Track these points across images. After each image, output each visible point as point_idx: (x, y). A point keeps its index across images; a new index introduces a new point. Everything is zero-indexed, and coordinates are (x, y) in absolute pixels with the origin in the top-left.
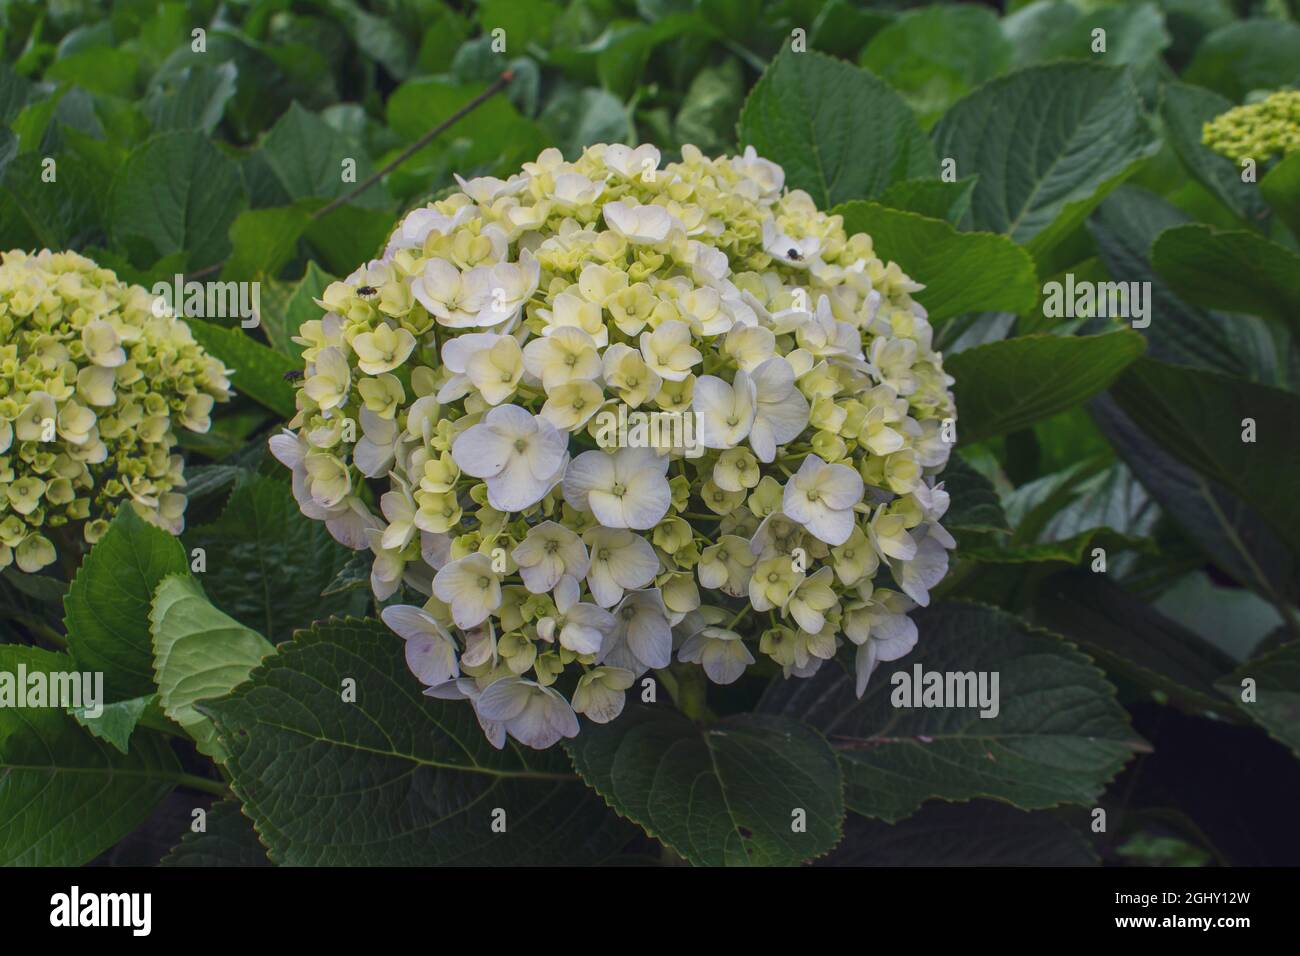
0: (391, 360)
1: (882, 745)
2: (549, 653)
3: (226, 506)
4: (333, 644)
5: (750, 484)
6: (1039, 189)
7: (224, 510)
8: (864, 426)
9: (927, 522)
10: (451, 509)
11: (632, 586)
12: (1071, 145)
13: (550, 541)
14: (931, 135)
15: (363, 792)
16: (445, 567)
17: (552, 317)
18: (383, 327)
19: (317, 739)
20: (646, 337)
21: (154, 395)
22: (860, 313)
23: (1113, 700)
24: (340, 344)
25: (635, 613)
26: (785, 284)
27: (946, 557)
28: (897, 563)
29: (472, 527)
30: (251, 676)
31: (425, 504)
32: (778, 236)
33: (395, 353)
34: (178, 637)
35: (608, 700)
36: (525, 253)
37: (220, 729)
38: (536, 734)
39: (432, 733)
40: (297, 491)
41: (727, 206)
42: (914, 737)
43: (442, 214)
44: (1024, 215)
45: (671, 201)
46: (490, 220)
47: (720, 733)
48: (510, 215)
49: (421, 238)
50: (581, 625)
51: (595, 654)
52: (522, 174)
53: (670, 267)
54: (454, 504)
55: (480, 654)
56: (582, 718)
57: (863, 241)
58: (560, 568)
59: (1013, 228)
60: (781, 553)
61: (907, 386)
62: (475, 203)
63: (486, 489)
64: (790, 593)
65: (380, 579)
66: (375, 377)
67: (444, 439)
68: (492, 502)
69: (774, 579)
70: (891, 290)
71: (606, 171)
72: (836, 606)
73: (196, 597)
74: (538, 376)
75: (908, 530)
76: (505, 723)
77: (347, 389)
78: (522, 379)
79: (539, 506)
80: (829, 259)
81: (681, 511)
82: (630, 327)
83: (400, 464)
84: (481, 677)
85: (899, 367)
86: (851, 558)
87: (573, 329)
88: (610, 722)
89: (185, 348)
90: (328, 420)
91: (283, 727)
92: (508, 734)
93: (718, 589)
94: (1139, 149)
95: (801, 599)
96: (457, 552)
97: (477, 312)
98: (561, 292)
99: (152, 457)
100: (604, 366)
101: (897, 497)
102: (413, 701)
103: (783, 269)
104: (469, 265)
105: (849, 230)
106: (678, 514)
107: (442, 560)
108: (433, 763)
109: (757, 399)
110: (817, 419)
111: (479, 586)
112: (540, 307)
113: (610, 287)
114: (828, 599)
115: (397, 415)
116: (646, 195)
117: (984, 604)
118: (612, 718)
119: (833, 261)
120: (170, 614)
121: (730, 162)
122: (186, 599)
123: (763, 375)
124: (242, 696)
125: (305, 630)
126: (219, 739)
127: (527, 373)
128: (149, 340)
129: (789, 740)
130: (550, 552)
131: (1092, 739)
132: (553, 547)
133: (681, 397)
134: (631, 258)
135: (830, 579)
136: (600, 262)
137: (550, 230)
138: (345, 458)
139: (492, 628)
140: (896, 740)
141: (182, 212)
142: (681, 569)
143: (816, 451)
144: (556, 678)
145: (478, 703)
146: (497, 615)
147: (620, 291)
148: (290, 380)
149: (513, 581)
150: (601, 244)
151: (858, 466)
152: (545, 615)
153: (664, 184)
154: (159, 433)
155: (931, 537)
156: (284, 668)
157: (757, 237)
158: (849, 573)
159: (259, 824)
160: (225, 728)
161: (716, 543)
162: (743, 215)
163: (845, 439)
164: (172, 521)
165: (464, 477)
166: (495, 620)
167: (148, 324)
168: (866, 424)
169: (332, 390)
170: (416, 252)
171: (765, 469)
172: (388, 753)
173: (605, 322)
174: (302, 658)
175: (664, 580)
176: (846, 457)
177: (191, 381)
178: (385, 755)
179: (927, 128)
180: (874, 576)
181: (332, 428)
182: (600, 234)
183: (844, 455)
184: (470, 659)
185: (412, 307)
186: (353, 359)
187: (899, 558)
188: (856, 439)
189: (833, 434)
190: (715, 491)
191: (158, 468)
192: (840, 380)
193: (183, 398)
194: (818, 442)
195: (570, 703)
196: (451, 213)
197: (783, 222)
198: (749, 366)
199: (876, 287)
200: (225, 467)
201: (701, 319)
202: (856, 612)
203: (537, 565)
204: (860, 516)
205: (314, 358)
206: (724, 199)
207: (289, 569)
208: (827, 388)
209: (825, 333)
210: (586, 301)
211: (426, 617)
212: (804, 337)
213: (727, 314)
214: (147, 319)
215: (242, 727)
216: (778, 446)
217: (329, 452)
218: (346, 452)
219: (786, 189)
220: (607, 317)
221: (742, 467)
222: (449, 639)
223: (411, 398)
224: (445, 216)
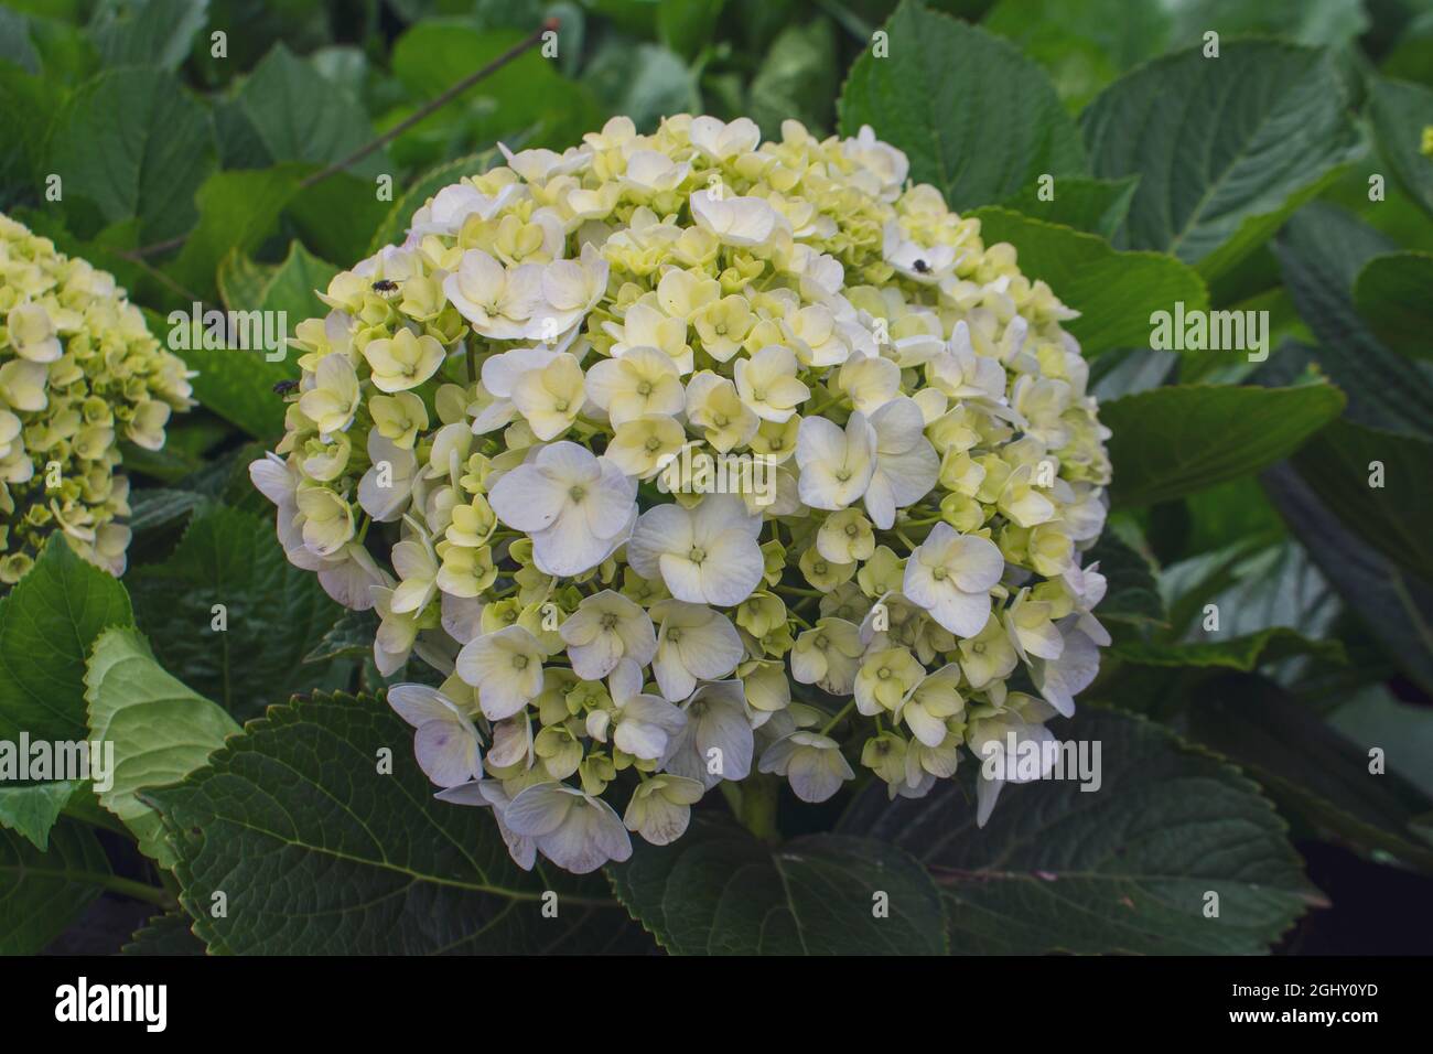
0: (412, 375)
1: (993, 881)
2: (599, 754)
3: (179, 541)
4: (316, 724)
5: (860, 556)
6: (1211, 196)
7: (177, 546)
8: (1007, 490)
9: (1076, 612)
10: (482, 568)
11: (707, 676)
12: (1253, 143)
13: (606, 615)
14: (1080, 121)
15: (344, 912)
16: (473, 641)
17: (623, 332)
18: (404, 334)
19: (290, 842)
20: (741, 365)
21: (95, 399)
22: (1000, 344)
23: (1284, 840)
24: (349, 351)
25: (707, 708)
26: (908, 302)
27: (1097, 656)
28: (1039, 662)
29: (508, 591)
30: (210, 759)
31: (450, 560)
32: (901, 243)
33: (417, 367)
34: (119, 707)
35: (668, 816)
36: (589, 249)
37: (168, 824)
38: (575, 854)
39: (435, 840)
40: (283, 534)
41: (841, 201)
42: (1033, 872)
43: (480, 192)
44: (1191, 228)
45: (773, 193)
46: (541, 203)
47: (794, 858)
48: (569, 199)
49: (457, 222)
50: (642, 722)
51: (657, 759)
52: (582, 147)
53: (772, 277)
54: (488, 561)
55: (511, 751)
56: (635, 836)
57: (1004, 253)
58: (618, 650)
59: (1177, 243)
60: (895, 643)
61: (1056, 438)
62: (523, 181)
63: (531, 545)
64: (905, 693)
65: (386, 649)
66: (391, 395)
67: (478, 479)
68: (537, 562)
69: (885, 674)
70: (1037, 316)
71: (689, 150)
72: (960, 713)
73: (142, 656)
74: (604, 408)
75: (1053, 621)
76: (536, 839)
77: (354, 408)
78: (580, 411)
79: (596, 570)
80: (963, 273)
81: (773, 585)
82: (720, 350)
83: (418, 505)
84: (509, 780)
85: (1047, 413)
86: (982, 653)
87: (651, 350)
88: (670, 844)
89: (137, 342)
90: (328, 445)
91: (248, 826)
92: (539, 853)
93: (814, 685)
94: (1339, 153)
95: (918, 702)
96: (488, 622)
97: (528, 319)
98: (633, 300)
99: (90, 478)
100: (687, 399)
101: (1043, 579)
102: (413, 800)
103: (906, 284)
104: (515, 259)
105: (988, 239)
106: (769, 588)
107: (468, 629)
108: (432, 878)
109: (878, 447)
110: (949, 476)
111: (514, 666)
112: (606, 318)
113: (696, 298)
114: (953, 704)
115: (416, 445)
116: (741, 183)
117: (1128, 712)
118: (673, 840)
119: (967, 276)
120: (109, 677)
121: (842, 145)
122: (131, 660)
123: (885, 420)
124: (199, 785)
125: (282, 706)
126: (167, 838)
127: (588, 402)
128: (92, 329)
129: (880, 871)
130: (606, 628)
131: (1255, 887)
132: (610, 622)
133: (781, 441)
134: (722, 263)
135: (956, 679)
136: (685, 267)
137: (618, 220)
138: (346, 494)
139: (528, 719)
140: (1011, 875)
141: (136, 169)
142: (768, 656)
143: (944, 517)
144: (605, 787)
145: (506, 814)
146: (535, 704)
147: (710, 304)
148: (281, 392)
149: (558, 663)
150: (686, 244)
151: (996, 539)
152: (595, 707)
153: (764, 170)
154: (99, 449)
155: (1080, 631)
156: (253, 752)
157: (876, 243)
158: (980, 672)
159: (213, 947)
160: (176, 826)
161: (815, 627)
162: (861, 213)
163: (982, 504)
164: (110, 559)
165: (502, 528)
166: (532, 709)
167: (92, 309)
168: (1010, 486)
169: (334, 408)
170: (450, 240)
171: (881, 537)
172: (376, 864)
173: (689, 343)
174: (276, 740)
175: (749, 669)
176: (982, 528)
177: (143, 384)
178: (373, 867)
179: (1074, 113)
180: (1008, 678)
181: (334, 456)
182: (685, 232)
183: (979, 527)
184: (498, 756)
185: (440, 311)
186: (364, 370)
187: (1040, 656)
188: (995, 504)
189: (968, 498)
190: (816, 561)
191: (98, 491)
192: (977, 428)
193: (131, 405)
194: (948, 506)
195: (622, 817)
196: (493, 192)
197: (907, 224)
198: (867, 406)
199: (1021, 311)
200: (180, 493)
201: (811, 345)
202: (984, 721)
203: (591, 643)
204: (995, 600)
205: (314, 366)
206: (838, 193)
207: (255, 624)
208: (961, 439)
209: (961, 369)
210: (668, 316)
211: (445, 702)
212: (935, 372)
213: (842, 340)
214: (90, 303)
215: (196, 824)
216: (897, 509)
217: (327, 486)
218: (350, 486)
219: (910, 182)
220: (692, 337)
221: (852, 533)
222: (473, 730)
223: (436, 424)
224: (486, 196)
